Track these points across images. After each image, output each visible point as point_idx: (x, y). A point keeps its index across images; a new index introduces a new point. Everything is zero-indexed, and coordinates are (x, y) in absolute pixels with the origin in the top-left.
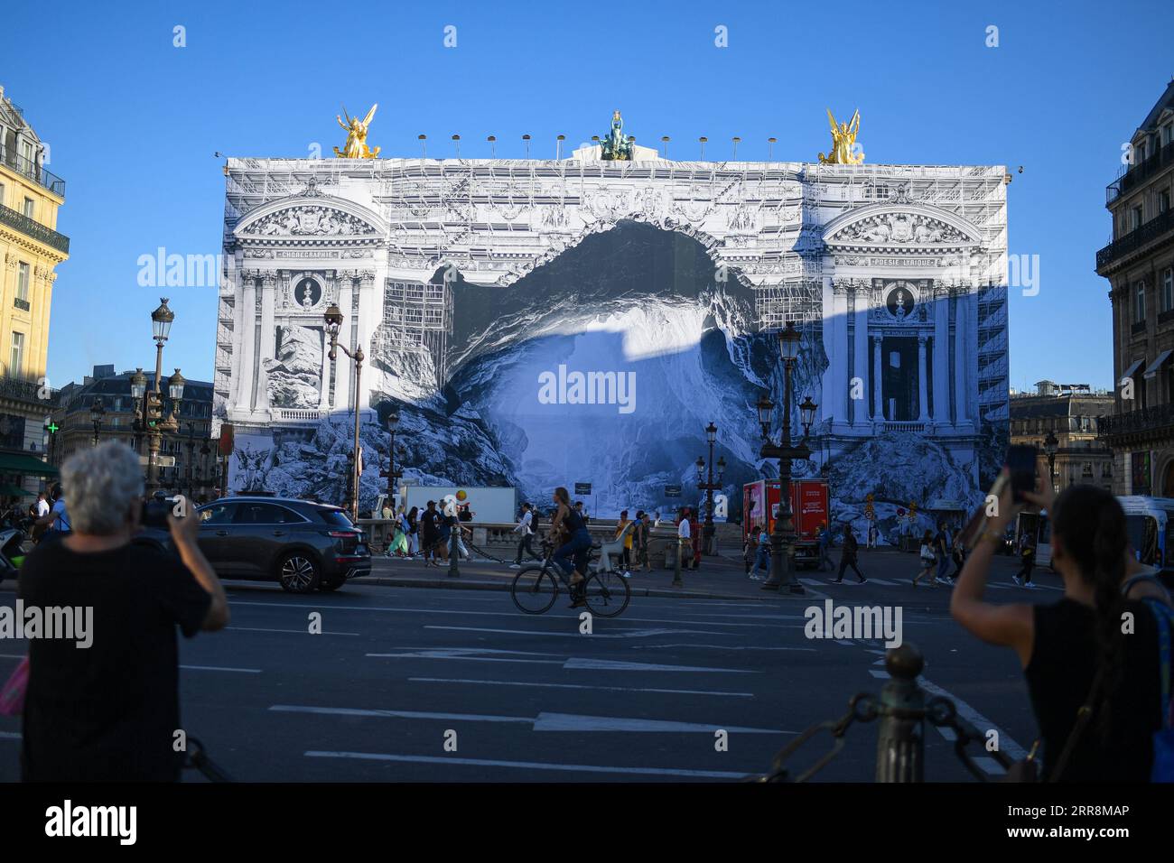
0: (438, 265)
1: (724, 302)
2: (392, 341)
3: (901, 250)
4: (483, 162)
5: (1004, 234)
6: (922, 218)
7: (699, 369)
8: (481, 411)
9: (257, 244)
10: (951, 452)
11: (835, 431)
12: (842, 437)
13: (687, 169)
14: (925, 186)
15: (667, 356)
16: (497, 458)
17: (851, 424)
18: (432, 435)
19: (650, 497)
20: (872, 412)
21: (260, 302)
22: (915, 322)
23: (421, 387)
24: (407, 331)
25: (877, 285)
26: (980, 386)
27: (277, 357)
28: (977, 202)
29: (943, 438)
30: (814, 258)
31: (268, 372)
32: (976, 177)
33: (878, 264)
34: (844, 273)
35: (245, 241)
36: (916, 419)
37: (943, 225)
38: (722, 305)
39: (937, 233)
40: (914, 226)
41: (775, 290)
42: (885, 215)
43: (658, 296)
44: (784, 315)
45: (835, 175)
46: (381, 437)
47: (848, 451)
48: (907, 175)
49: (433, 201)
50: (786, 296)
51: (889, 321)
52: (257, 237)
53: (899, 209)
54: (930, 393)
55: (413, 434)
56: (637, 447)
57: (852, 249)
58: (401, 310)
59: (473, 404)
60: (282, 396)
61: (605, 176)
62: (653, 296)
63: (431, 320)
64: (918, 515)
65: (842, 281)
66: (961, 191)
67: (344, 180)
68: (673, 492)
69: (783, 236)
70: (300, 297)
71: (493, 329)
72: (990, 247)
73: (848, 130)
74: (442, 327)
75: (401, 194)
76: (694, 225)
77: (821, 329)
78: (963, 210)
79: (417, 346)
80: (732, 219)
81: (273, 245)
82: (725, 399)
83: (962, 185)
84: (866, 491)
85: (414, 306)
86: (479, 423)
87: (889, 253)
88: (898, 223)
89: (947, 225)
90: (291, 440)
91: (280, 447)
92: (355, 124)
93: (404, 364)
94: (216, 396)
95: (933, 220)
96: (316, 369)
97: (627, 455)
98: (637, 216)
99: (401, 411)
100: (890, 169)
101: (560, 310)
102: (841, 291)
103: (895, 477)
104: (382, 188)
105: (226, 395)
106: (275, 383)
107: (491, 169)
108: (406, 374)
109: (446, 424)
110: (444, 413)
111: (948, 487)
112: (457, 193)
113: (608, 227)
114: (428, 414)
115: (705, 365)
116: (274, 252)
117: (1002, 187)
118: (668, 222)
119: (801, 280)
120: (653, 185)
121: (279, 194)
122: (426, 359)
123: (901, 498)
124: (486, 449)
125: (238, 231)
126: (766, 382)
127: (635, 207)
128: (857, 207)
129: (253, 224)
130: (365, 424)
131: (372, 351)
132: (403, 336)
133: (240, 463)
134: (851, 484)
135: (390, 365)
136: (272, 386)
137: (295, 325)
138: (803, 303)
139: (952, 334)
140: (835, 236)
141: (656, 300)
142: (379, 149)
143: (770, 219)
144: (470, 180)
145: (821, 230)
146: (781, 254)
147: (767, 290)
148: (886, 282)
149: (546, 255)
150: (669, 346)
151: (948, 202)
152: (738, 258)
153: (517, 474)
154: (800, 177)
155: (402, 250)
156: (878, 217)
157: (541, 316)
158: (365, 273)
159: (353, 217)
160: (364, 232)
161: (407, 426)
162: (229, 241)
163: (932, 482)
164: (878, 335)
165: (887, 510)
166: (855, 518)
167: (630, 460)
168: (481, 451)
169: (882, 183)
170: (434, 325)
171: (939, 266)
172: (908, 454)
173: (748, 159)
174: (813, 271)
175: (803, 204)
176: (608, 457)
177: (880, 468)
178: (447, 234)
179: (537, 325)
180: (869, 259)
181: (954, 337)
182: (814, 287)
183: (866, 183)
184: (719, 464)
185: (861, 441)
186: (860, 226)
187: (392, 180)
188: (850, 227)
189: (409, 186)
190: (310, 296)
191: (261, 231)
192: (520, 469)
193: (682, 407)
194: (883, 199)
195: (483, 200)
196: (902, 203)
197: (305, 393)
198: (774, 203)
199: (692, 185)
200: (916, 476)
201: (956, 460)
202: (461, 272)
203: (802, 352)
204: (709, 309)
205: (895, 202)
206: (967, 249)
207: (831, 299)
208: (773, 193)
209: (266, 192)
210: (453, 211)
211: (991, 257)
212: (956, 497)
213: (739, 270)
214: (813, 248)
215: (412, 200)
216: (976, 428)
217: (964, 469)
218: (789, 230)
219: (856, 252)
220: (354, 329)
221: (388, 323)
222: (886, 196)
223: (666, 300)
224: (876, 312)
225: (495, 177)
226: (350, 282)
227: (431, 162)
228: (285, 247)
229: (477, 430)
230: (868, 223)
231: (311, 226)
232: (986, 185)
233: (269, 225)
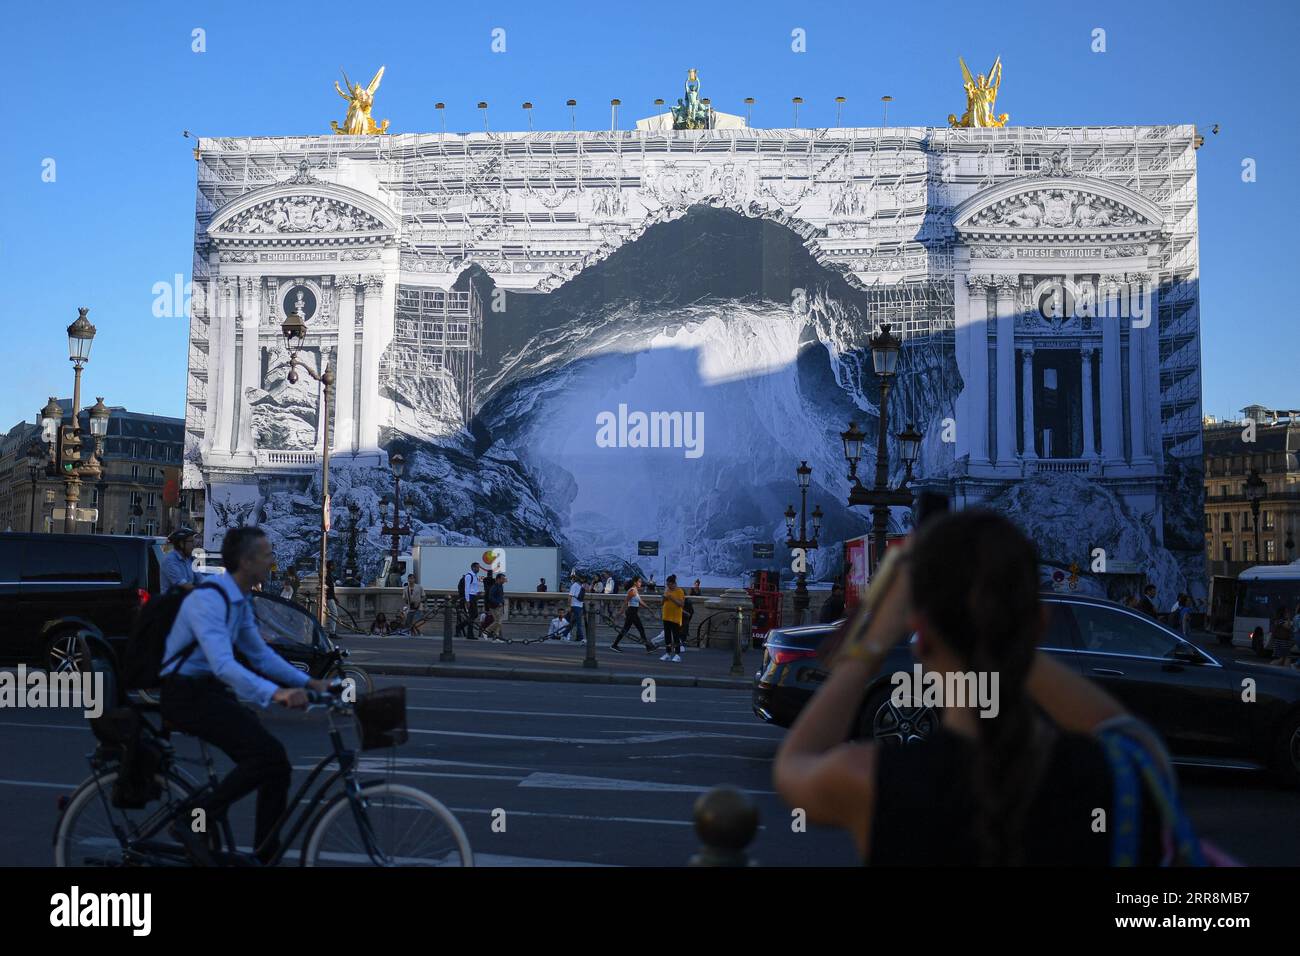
0: (463, 267)
1: (827, 307)
2: (406, 364)
3: (1056, 237)
4: (518, 136)
5: (1193, 214)
6: (1084, 195)
7: (796, 396)
8: (517, 451)
9: (237, 245)
10: (1126, 498)
11: (973, 472)
12: (981, 480)
13: (777, 138)
14: (1089, 154)
15: (753, 378)
16: (539, 511)
17: (993, 463)
18: (456, 481)
19: (733, 558)
20: (1021, 448)
21: (241, 317)
22: (1076, 330)
23: (443, 421)
24: (425, 351)
25: (1026, 283)
26: (1163, 412)
27: (263, 386)
28: (1157, 172)
29: (1116, 480)
30: (943, 249)
31: (252, 404)
32: (1155, 141)
33: (1027, 255)
34: (983, 268)
35: (222, 241)
36: (1079, 456)
37: (1112, 203)
38: (824, 312)
39: (1104, 214)
40: (1073, 205)
41: (893, 292)
42: (1035, 193)
43: (742, 301)
44: (904, 324)
45: (970, 142)
48: (1064, 139)
49: (455, 186)
50: (907, 298)
51: (1042, 329)
52: (235, 235)
53: (1055, 184)
54: (1097, 422)
55: (432, 481)
56: (718, 495)
57: (992, 236)
58: (416, 325)
59: (508, 443)
60: (269, 435)
61: (672, 150)
62: (735, 302)
63: (454, 337)
64: (1083, 580)
65: (979, 279)
66: (1136, 159)
67: (344, 162)
68: (762, 552)
69: (902, 222)
70: (290, 310)
71: (533, 346)
72: (1175, 231)
73: (986, 84)
74: (468, 345)
75: (415, 179)
76: (788, 210)
77: (953, 340)
78: (1138, 183)
79: (437, 370)
80: (836, 202)
81: (256, 245)
82: (829, 432)
83: (1137, 152)
85: (432, 319)
86: (515, 465)
87: (1040, 241)
88: (1053, 202)
89: (1116, 204)
90: (281, 490)
91: (267, 498)
92: (358, 92)
93: (420, 393)
94: (188, 436)
95: (1098, 198)
96: (311, 401)
97: (704, 504)
98: (714, 200)
99: (418, 452)
100: (1042, 132)
101: (617, 322)
102: (979, 292)
103: (1051, 531)
104: (392, 172)
105: (200, 434)
107: (528, 144)
108: (423, 405)
109: (475, 468)
110: (472, 455)
112: (485, 175)
113: (676, 215)
114: (452, 455)
115: (803, 388)
116: (258, 255)
117: (1190, 152)
118: (754, 207)
119: (927, 278)
120: (734, 159)
121: (263, 182)
122: (449, 387)
123: (1059, 558)
124: (524, 498)
125: (213, 229)
126: (881, 410)
127: (711, 188)
128: (998, 182)
129: (231, 220)
130: (372, 469)
131: (380, 377)
132: (419, 357)
133: (218, 519)
135: (404, 394)
136: (257, 423)
138: (929, 308)
139: (1125, 344)
140: (971, 220)
141: (740, 307)
142: (387, 123)
143: (886, 200)
144: (502, 159)
145: (951, 213)
146: (900, 246)
147: (882, 292)
148: (1038, 278)
149: (598, 252)
150: (757, 366)
151: (1118, 173)
152: (844, 252)
153: (563, 530)
154: (924, 146)
155: (416, 249)
156: (1026, 194)
157: (593, 329)
158: (371, 278)
159: (355, 209)
160: (369, 227)
161: (425, 470)
162: (202, 241)
164: (1028, 347)
167: (707, 511)
168: (518, 501)
169: (1031, 150)
170: (457, 343)
171: (1107, 257)
172: (1068, 501)
173: (857, 125)
174: (943, 267)
175: (928, 180)
176: (680, 508)
177: (1031, 520)
178: (473, 228)
179: (586, 341)
180: (1015, 250)
181: (1128, 348)
182: (944, 286)
183: (1010, 151)
184: (814, 515)
185: (1008, 484)
186: (1003, 207)
187: (403, 161)
188: (990, 209)
189: (425, 169)
190: (303, 309)
191: (240, 229)
192: (568, 524)
193: (772, 439)
194: (1032, 171)
195: (517, 183)
196: (1058, 176)
197: (298, 431)
198: (889, 180)
199: (784, 160)
200: (1080, 530)
201: (1132, 509)
202: (491, 275)
203: (928, 371)
204: (808, 317)
205: (1049, 176)
206: (1143, 234)
207: (966, 302)
208: (891, 167)
209: (246, 179)
210: (479, 199)
211: (1176, 244)
212: (1133, 556)
213: (845, 267)
214: (942, 237)
215: (428, 185)
216: (1158, 467)
217: (1143, 520)
218: (911, 213)
219: (998, 240)
220: (358, 349)
221: (401, 341)
222: (1037, 168)
223: (752, 307)
224: (1022, 320)
225: (533, 155)
226: (352, 290)
227: (451, 137)
228: (270, 247)
229: (514, 476)
230: (1013, 203)
231: (303, 220)
232: (1168, 151)
233: (251, 221)
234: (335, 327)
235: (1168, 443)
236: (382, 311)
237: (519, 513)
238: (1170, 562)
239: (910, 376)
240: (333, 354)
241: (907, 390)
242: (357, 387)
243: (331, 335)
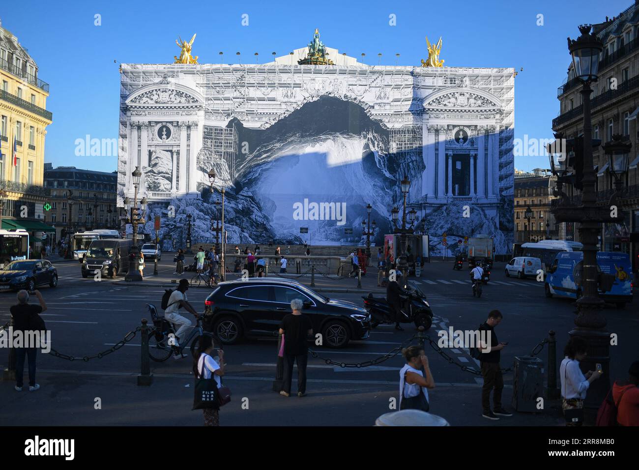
0: (231, 118)
1: (374, 136)
2: (207, 157)
3: (461, 111)
4: (252, 66)
5: (513, 103)
7: (362, 171)
8: (253, 192)
9: (138, 108)
10: (486, 211)
11: (429, 201)
12: (432, 204)
14: (474, 79)
15: (345, 165)
16: (261, 215)
17: (436, 197)
18: (228, 204)
19: (337, 234)
20: (447, 192)
21: (140, 138)
22: (468, 146)
23: (223, 180)
24: (215, 152)
25: (450, 128)
26: (499, 178)
27: (149, 166)
29: (482, 204)
30: (418, 114)
31: (145, 173)
32: (499, 74)
33: (450, 118)
34: (434, 122)
35: (132, 106)
36: (468, 195)
37: (482, 98)
38: (372, 138)
39: (479, 102)
40: (468, 98)
41: (399, 131)
42: (454, 93)
43: (341, 134)
44: (403, 143)
45: (429, 73)
46: (203, 205)
47: (435, 211)
48: (465, 72)
49: (227, 86)
50: (405, 133)
51: (456, 146)
52: (137, 104)
53: (461, 90)
54: (475, 182)
55: (219, 204)
57: (437, 110)
58: (212, 141)
59: (249, 189)
60: (152, 185)
61: (314, 73)
62: (338, 134)
63: (227, 147)
65: (432, 126)
66: (492, 81)
67: (181, 75)
68: (349, 231)
69: (403, 103)
70: (160, 135)
71: (258, 151)
72: (506, 109)
73: (436, 48)
74: (233, 150)
75: (211, 82)
76: (359, 98)
77: (422, 150)
78: (493, 90)
79: (220, 160)
80: (378, 95)
81: (146, 109)
82: (374, 185)
83: (492, 78)
84: (443, 230)
85: (218, 139)
86: (252, 198)
87: (455, 112)
88: (460, 97)
89: (484, 98)
90: (158, 208)
91: (152, 211)
92: (185, 44)
93: (213, 169)
94: (119, 186)
95: (477, 96)
96: (169, 172)
98: (330, 93)
99: (213, 192)
100: (457, 69)
101: (292, 141)
102: (432, 131)
103: (458, 224)
104: (201, 79)
105: (124, 185)
106: (149, 179)
107: (256, 69)
109: (236, 199)
110: (234, 194)
111: (484, 229)
112: (239, 81)
113: (315, 99)
114: (226, 194)
115: (364, 169)
116: (147, 113)
117: (512, 79)
118: (346, 96)
119: (412, 125)
120: (338, 77)
121: (148, 82)
122: (225, 166)
123: (460, 234)
124: (255, 211)
125: (128, 102)
126: (394, 177)
127: (329, 89)
128: (440, 89)
129: (135, 98)
130: (194, 199)
131: (197, 162)
132: (213, 154)
134: (436, 227)
135: (207, 169)
136: (147, 181)
137: (158, 149)
138: (413, 137)
139: (486, 152)
140: (429, 103)
141: (340, 136)
142: (197, 57)
143: (397, 94)
144: (246, 75)
145: (422, 100)
146: (402, 113)
147: (395, 131)
148: (454, 126)
149: (284, 113)
150: (346, 160)
151: (485, 86)
152: (381, 115)
153: (271, 223)
154: (412, 74)
155: (211, 111)
156: (450, 94)
157: (283, 144)
158: (193, 123)
159: (186, 94)
160: (192, 102)
161: (215, 200)
162: (123, 106)
163: (477, 226)
164: (450, 153)
165: (454, 240)
166: (438, 244)
168: (253, 212)
169: (453, 77)
170: (228, 149)
171: (480, 119)
173: (385, 65)
174: (418, 121)
175: (413, 87)
177: (450, 219)
178: (234, 103)
179: (280, 149)
180: (446, 115)
181: (487, 154)
182: (419, 129)
183: (445, 77)
185: (442, 205)
186: (442, 99)
187: (206, 75)
188: (436, 99)
189: (214, 78)
190: (166, 135)
191: (139, 102)
192: (273, 221)
193: (352, 188)
194: (453, 85)
195: (252, 85)
196: (462, 87)
197: (164, 183)
198: (398, 86)
199: (358, 78)
201: (488, 215)
202: (242, 122)
203: (412, 162)
204: (366, 140)
205: (459, 87)
206: (494, 110)
207: (427, 135)
208: (398, 81)
209: (141, 81)
210: (237, 91)
211: (506, 114)
212: (488, 233)
214: (418, 110)
215: (216, 85)
216: (498, 199)
217: (492, 219)
218: (406, 100)
219: (439, 111)
220: (188, 151)
221: (205, 148)
222: (455, 83)
223: (345, 136)
224: (448, 142)
225: (258, 74)
226: (186, 128)
227: (226, 66)
228: (152, 109)
229: (251, 202)
230: (445, 97)
231: (165, 99)
232: (504, 78)
233: (144, 98)
234: (179, 142)
236: (197, 136)
237: (253, 217)
238: (501, 235)
239: (405, 164)
240: (178, 153)
241: (404, 169)
242: (188, 166)
243: (177, 145)
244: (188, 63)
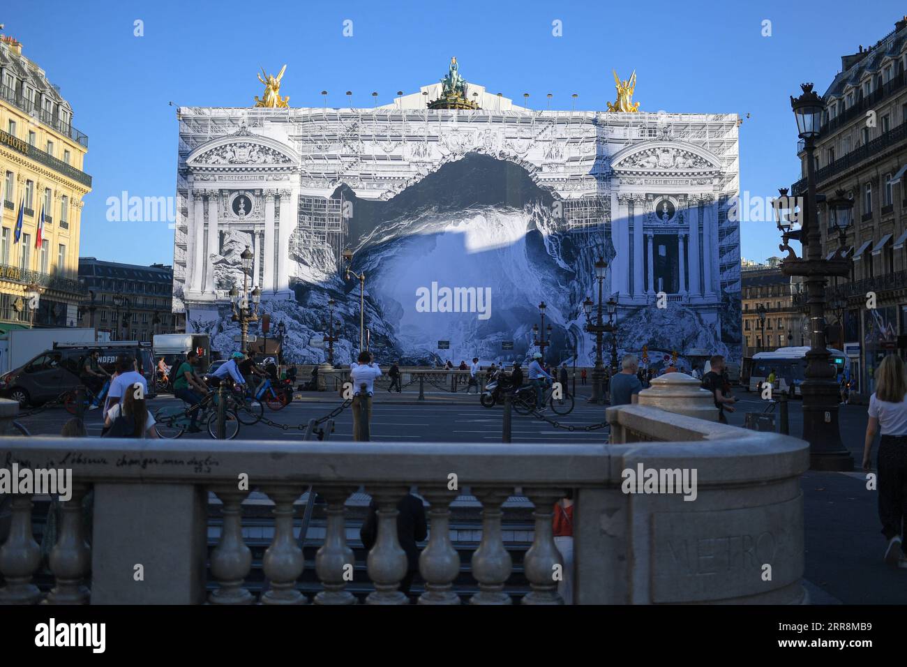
0: (338, 185)
1: (542, 210)
2: (304, 241)
3: (665, 173)
4: (368, 111)
5: (737, 162)
6: (680, 151)
7: (525, 260)
8: (369, 291)
9: (204, 171)
10: (702, 315)
11: (621, 301)
12: (626, 306)
13: (514, 116)
14: (682, 128)
15: (502, 248)
16: (382, 324)
17: (632, 296)
18: (334, 308)
19: (491, 350)
20: (646, 288)
21: (207, 213)
22: (675, 224)
23: (326, 273)
24: (315, 233)
25: (649, 198)
26: (721, 269)
27: (220, 253)
28: (718, 139)
29: (697, 305)
30: (605, 179)
31: (214, 264)
32: (717, 122)
33: (650, 183)
34: (626, 190)
35: (195, 168)
36: (677, 293)
37: (695, 156)
38: (540, 213)
39: (690, 161)
40: (674, 156)
41: (578, 202)
42: (654, 149)
43: (495, 207)
44: (584, 220)
45: (619, 120)
46: (298, 310)
47: (630, 316)
48: (669, 120)
49: (332, 139)
50: (585, 206)
51: (658, 224)
52: (203, 165)
53: (665, 145)
54: (687, 274)
55: (320, 308)
57: (631, 173)
58: (310, 218)
60: (224, 281)
61: (456, 121)
62: (491, 208)
63: (332, 225)
64: (679, 359)
65: (624, 196)
66: (707, 131)
67: (267, 124)
68: (507, 346)
69: (583, 163)
70: (236, 209)
71: (378, 231)
72: (727, 171)
73: (627, 86)
74: (340, 230)
75: (309, 134)
76: (521, 156)
77: (610, 229)
78: (708, 145)
79: (323, 244)
80: (547, 152)
81: (215, 171)
82: (543, 279)
83: (708, 128)
84: (643, 343)
85: (319, 215)
86: (368, 299)
87: (657, 175)
88: (663, 154)
89: (697, 156)
91: (223, 318)
92: (271, 80)
93: (313, 257)
94: (175, 283)
95: (687, 153)
98: (480, 150)
99: (312, 291)
100: (657, 116)
101: (426, 218)
102: (624, 203)
103: (663, 333)
104: (295, 130)
105: (183, 281)
106: (219, 272)
107: (374, 116)
108: (314, 264)
109: (345, 300)
110: (343, 293)
111: (699, 340)
112: (350, 133)
113: (459, 158)
114: (332, 293)
115: (529, 255)
116: (217, 177)
117: (735, 129)
118: (502, 154)
119: (596, 194)
120: (491, 127)
121: (219, 134)
122: (330, 253)
123: (667, 348)
124: (373, 317)
125: (190, 161)
126: (572, 267)
127: (478, 144)
128: (635, 143)
129: (201, 156)
130: (285, 301)
131: (290, 248)
132: (312, 237)
134: (632, 338)
135: (303, 258)
136: (217, 274)
137: (233, 230)
138: (597, 211)
139: (701, 232)
140: (620, 163)
141: (494, 210)
142: (288, 98)
143: (574, 151)
144: (359, 124)
145: (610, 159)
146: (582, 177)
147: (572, 202)
148: (655, 196)
149: (415, 178)
150: (504, 242)
151: (698, 139)
152: (551, 180)
153: (396, 335)
154: (595, 122)
155: (310, 175)
156: (649, 150)
157: (412, 221)
158: (284, 191)
159: (274, 151)
160: (283, 161)
161: (316, 302)
162: (183, 168)
163: (689, 337)
164: (650, 233)
167: (477, 324)
168: (370, 319)
169: (652, 126)
170: (334, 229)
171: (692, 185)
173: (558, 109)
174: (604, 189)
175: (597, 141)
176: (461, 322)
177: (652, 327)
178: (343, 163)
179: (409, 228)
180: (643, 180)
181: (702, 234)
182: (605, 199)
183: (641, 126)
184: (548, 329)
185: (640, 308)
187: (302, 123)
188: (630, 157)
189: (315, 128)
190: (244, 209)
191: (206, 161)
192: (398, 332)
193: (513, 284)
194: (653, 137)
195: (369, 138)
196: (666, 140)
197: (241, 279)
198: (577, 140)
199: (518, 128)
200: (677, 332)
201: (705, 321)
202: (354, 190)
203: (597, 246)
204: (531, 216)
205: (661, 140)
206: (711, 173)
207: (617, 208)
208: (576, 133)
209: (209, 132)
210: (347, 146)
211: (728, 178)
213: (552, 188)
214: (604, 172)
215: (317, 138)
216: (718, 298)
217: (710, 327)
218: (587, 159)
219: (635, 175)
220: (277, 232)
221: (301, 227)
222: (655, 136)
223: (501, 210)
224: (648, 217)
225: (378, 122)
226: (273, 198)
227: (330, 110)
228: (224, 172)
229: (367, 304)
230: (642, 155)
231: (243, 157)
232: (724, 128)
233: (213, 157)
234: (263, 219)
235: (723, 285)
236: (290, 210)
237: (370, 325)
238: (724, 349)
239: (587, 249)
240: (262, 235)
241: (585, 257)
242: (276, 254)
243: (261, 224)
244: (275, 106)
